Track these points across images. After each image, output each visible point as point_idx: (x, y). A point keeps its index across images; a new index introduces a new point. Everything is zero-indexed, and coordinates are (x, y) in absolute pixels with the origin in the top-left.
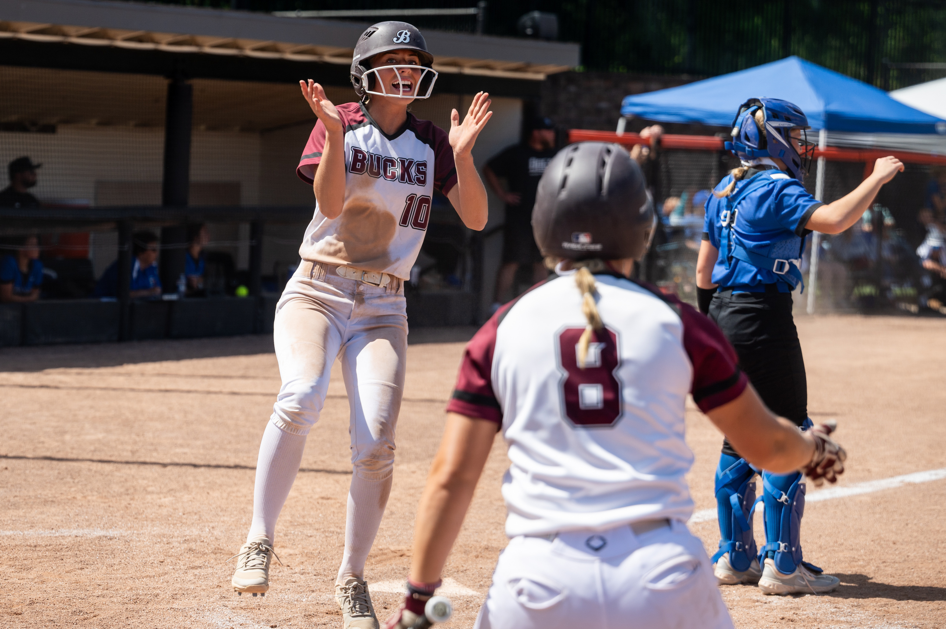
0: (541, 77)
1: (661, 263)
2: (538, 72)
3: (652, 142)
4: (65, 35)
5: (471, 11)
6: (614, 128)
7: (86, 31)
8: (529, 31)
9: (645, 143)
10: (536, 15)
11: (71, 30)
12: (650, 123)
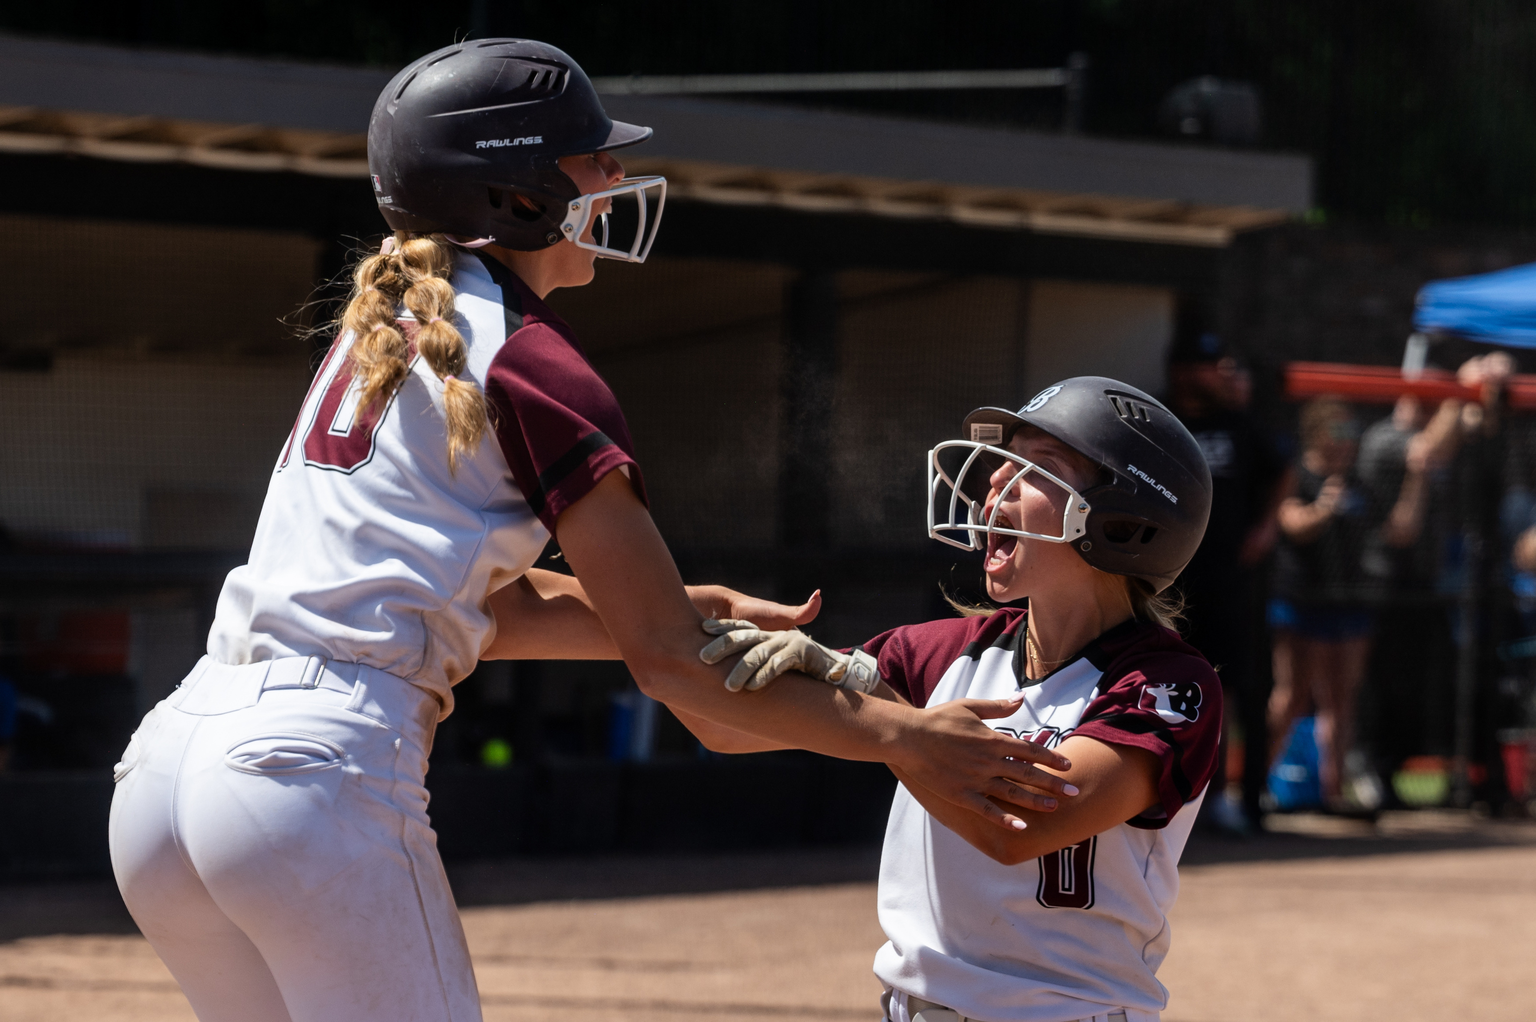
0: (1217, 236)
1: (1511, 686)
2: (1210, 224)
3: (1487, 396)
4: (68, 134)
5: (1051, 78)
6: (1397, 358)
7: (119, 124)
8: (1188, 126)
9: (1469, 396)
10: (1207, 87)
11: (85, 123)
12: (1483, 349)
